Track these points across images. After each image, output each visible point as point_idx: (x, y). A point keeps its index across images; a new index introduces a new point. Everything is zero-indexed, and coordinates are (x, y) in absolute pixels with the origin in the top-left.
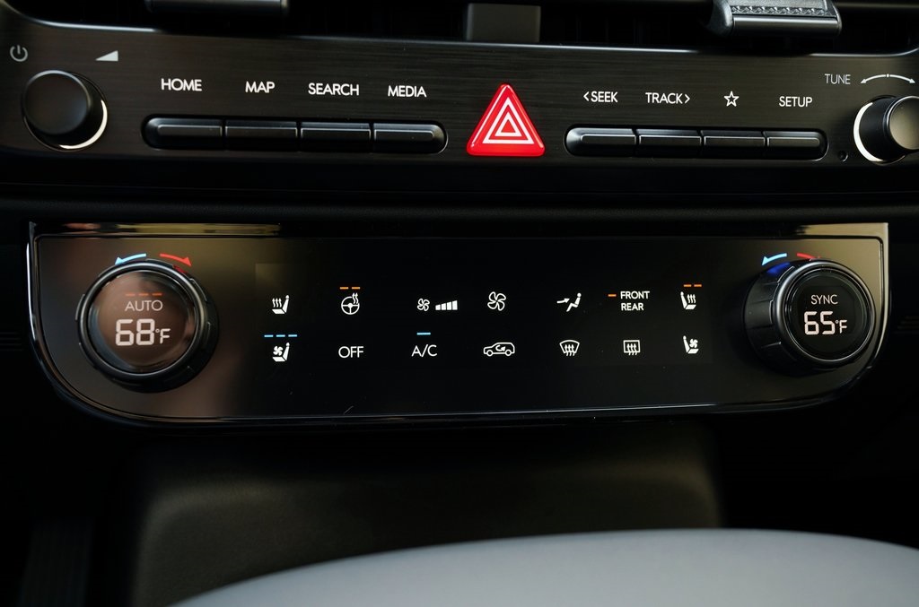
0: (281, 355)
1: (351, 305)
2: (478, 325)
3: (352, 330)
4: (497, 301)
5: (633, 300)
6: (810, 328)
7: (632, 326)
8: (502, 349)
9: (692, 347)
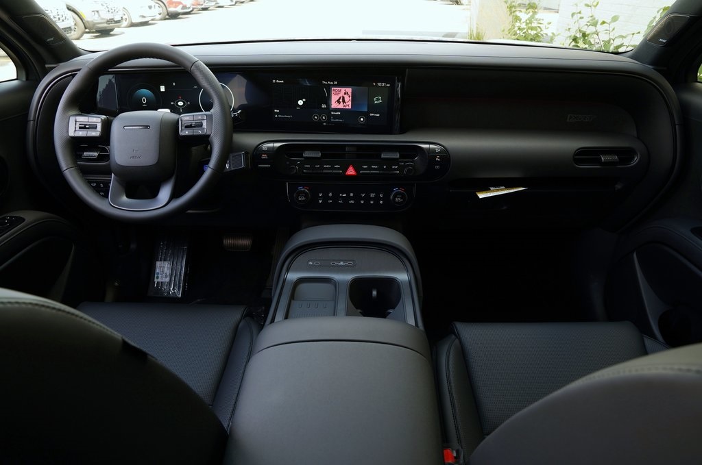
0: (320, 201)
1: (330, 195)
2: (349, 198)
3: (330, 198)
4: (352, 195)
5: (372, 195)
6: (397, 200)
7: (372, 199)
8: (352, 202)
9: (381, 202)
